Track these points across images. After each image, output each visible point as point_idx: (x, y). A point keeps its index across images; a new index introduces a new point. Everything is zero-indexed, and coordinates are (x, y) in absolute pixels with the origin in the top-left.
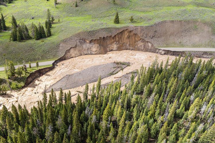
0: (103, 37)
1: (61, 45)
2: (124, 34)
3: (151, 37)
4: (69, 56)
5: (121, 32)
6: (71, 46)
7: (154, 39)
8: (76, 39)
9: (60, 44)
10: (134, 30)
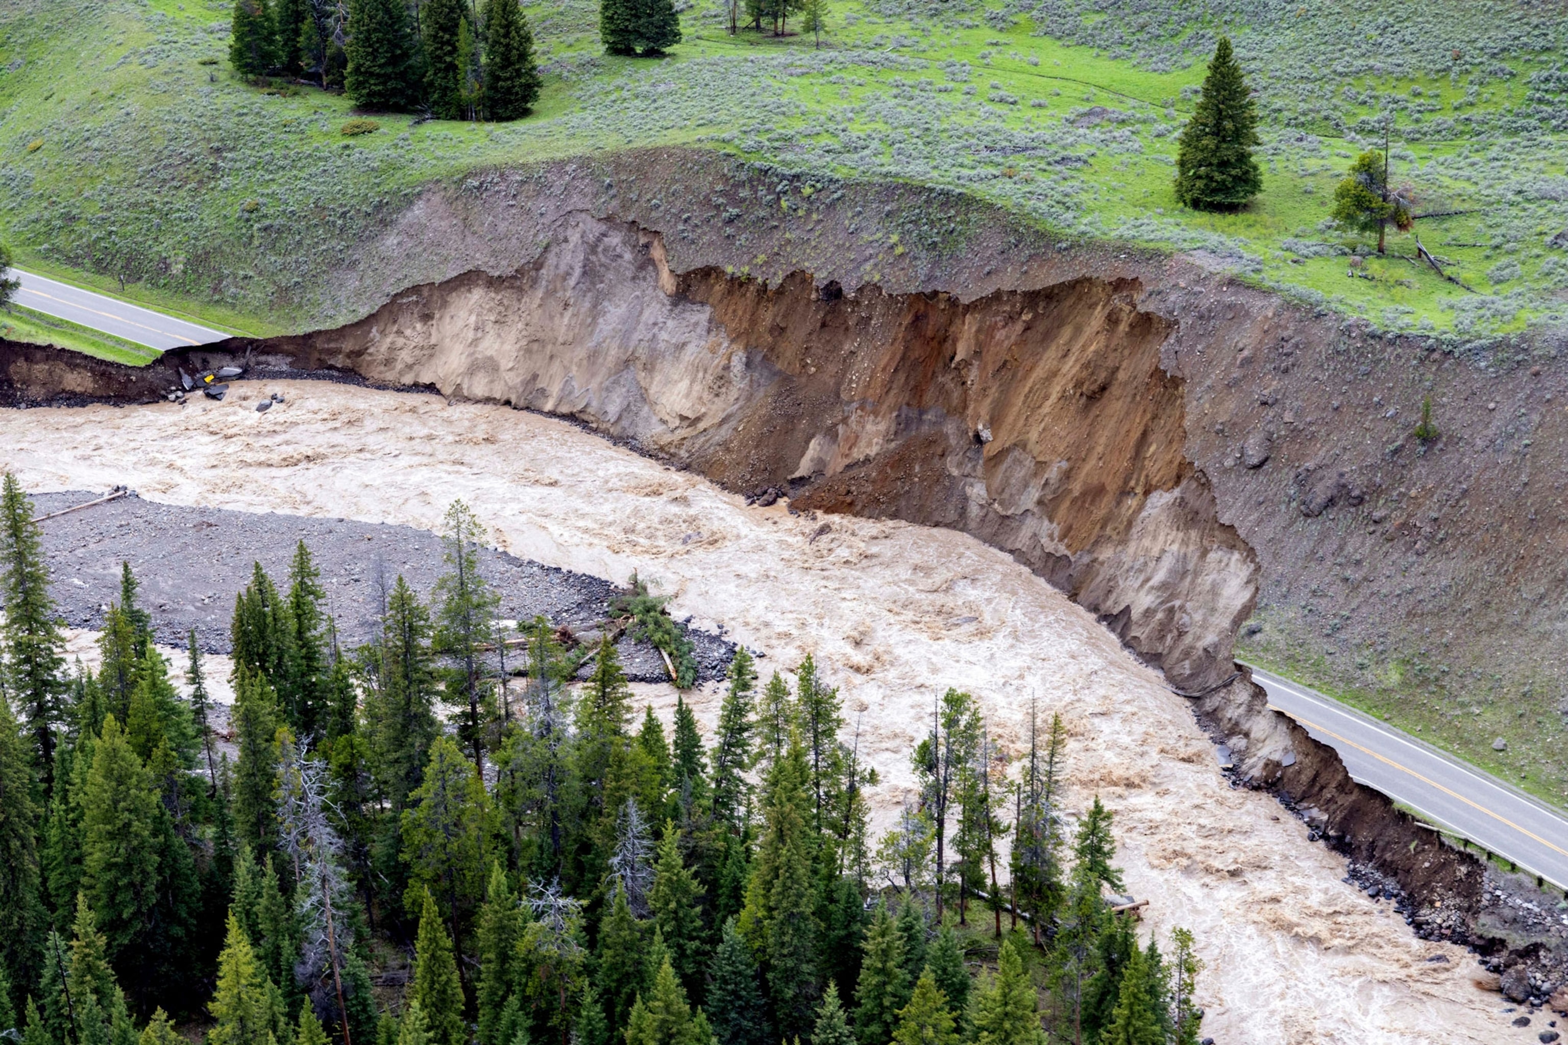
0: (821, 278)
1: (419, 210)
2: (1066, 332)
3: (1321, 492)
4: (405, 356)
5: (1050, 295)
6: (481, 260)
7: (1323, 537)
8: (576, 201)
9: (409, 200)
10: (1186, 321)
